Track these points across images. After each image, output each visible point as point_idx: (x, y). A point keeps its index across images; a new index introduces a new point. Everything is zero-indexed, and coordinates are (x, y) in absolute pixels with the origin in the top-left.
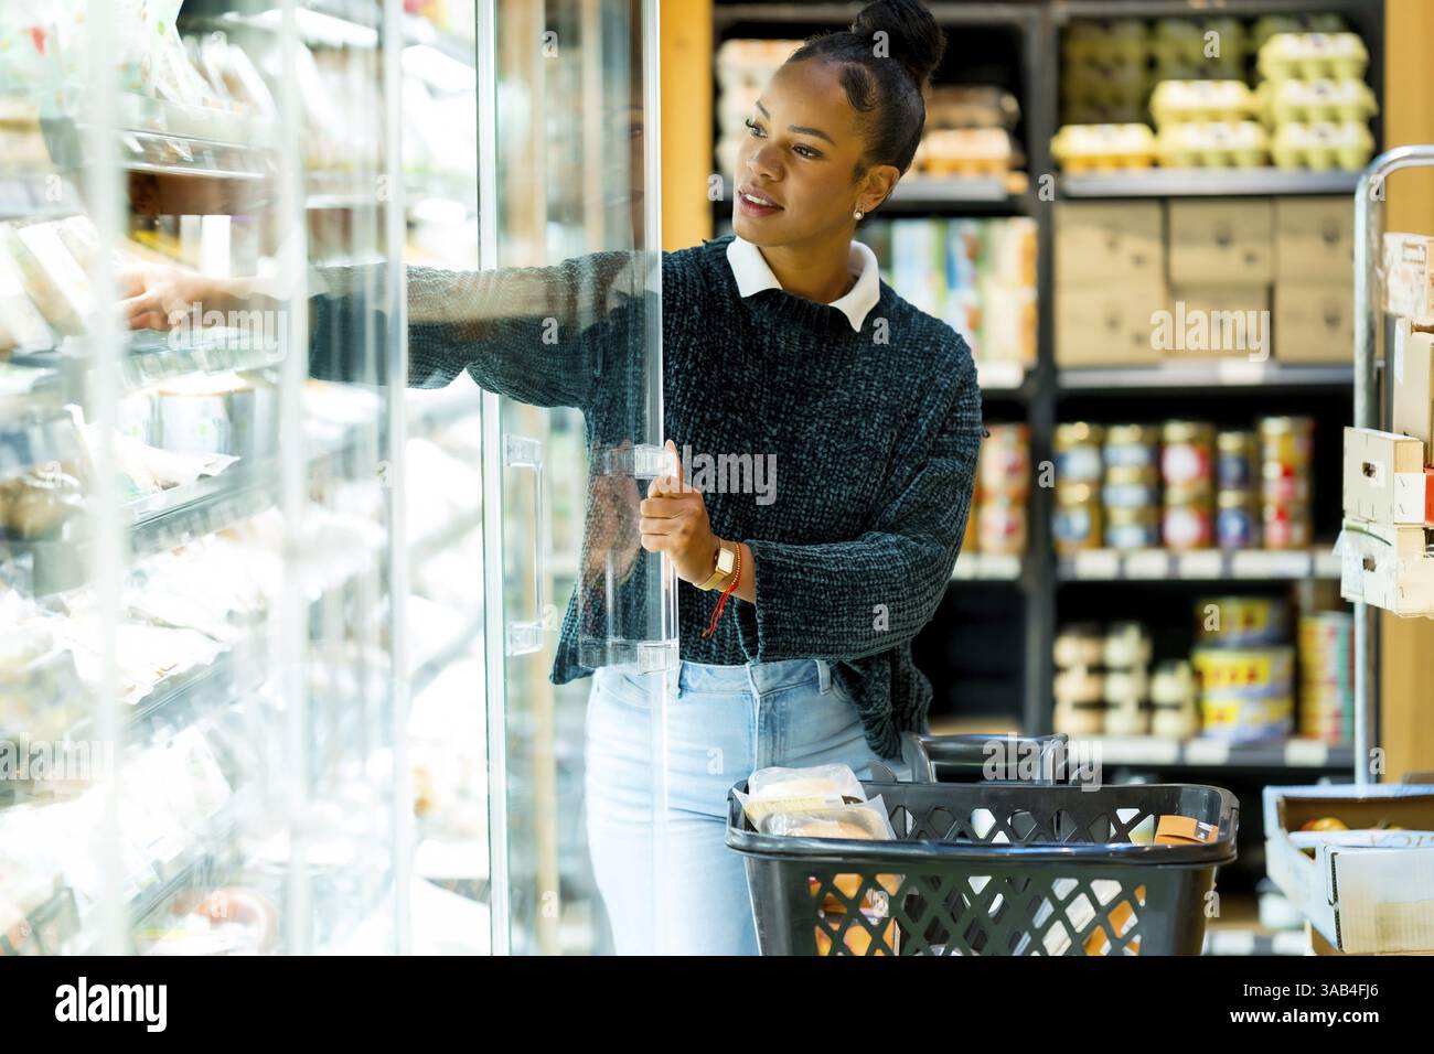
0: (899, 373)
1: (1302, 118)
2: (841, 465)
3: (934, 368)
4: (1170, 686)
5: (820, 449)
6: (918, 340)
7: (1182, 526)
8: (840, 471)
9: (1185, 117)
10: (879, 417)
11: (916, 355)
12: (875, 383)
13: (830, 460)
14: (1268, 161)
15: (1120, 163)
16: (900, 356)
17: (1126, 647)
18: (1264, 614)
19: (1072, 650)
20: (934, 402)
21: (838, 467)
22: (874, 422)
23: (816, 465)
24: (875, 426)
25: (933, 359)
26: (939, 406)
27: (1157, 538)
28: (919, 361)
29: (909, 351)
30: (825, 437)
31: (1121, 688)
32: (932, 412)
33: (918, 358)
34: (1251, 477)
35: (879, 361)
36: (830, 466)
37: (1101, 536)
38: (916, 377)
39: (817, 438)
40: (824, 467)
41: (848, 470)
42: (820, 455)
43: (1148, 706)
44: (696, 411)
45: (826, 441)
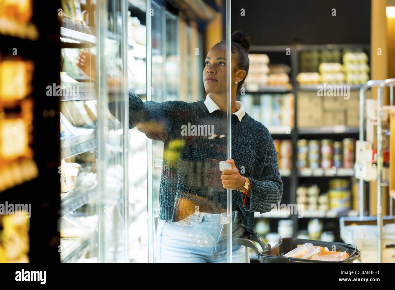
0: (253, 135)
1: (353, 72)
2: (242, 158)
3: (262, 134)
4: (323, 199)
5: (236, 153)
6: (257, 126)
7: (326, 163)
8: (242, 160)
9: (327, 72)
10: (250, 147)
11: (257, 130)
12: (247, 138)
13: (239, 156)
14: (345, 82)
15: (313, 83)
16: (253, 130)
17: (313, 190)
18: (345, 184)
19: (301, 191)
20: (264, 144)
21: (241, 159)
22: (249, 148)
23: (235, 157)
24: (249, 149)
25: (262, 132)
26: (265, 145)
27: (320, 166)
28: (258, 132)
29: (255, 129)
30: (237, 150)
31: (312, 200)
32: (264, 147)
33: (258, 131)
34: (341, 152)
35: (247, 131)
36: (239, 158)
37: (308, 165)
38: (257, 137)
39: (235, 150)
40: (237, 158)
41: (244, 160)
42: (236, 155)
43: (318, 204)
44: (203, 142)
45: (238, 151)
